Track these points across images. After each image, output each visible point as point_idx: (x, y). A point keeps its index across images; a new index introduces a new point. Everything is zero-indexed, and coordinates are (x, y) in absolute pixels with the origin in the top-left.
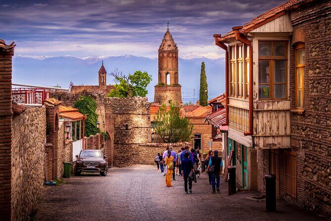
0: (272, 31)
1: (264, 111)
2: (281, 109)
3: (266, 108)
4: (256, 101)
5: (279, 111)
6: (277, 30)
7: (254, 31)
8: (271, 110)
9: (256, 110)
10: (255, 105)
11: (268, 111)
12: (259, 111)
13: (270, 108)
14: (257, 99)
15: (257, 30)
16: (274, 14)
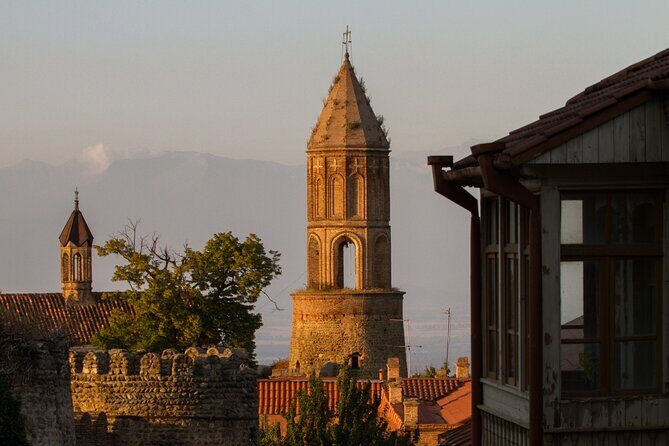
0: (605, 158)
1: (578, 433)
2: (638, 424)
3: (585, 423)
4: (551, 399)
5: (632, 431)
6: (623, 157)
7: (546, 159)
8: (605, 432)
9: (552, 429)
10: (549, 413)
11: (592, 433)
12: (562, 435)
13: (602, 423)
14: (557, 392)
15: (554, 157)
16: (613, 100)
